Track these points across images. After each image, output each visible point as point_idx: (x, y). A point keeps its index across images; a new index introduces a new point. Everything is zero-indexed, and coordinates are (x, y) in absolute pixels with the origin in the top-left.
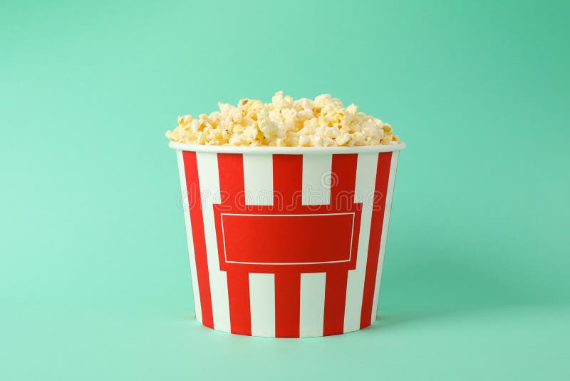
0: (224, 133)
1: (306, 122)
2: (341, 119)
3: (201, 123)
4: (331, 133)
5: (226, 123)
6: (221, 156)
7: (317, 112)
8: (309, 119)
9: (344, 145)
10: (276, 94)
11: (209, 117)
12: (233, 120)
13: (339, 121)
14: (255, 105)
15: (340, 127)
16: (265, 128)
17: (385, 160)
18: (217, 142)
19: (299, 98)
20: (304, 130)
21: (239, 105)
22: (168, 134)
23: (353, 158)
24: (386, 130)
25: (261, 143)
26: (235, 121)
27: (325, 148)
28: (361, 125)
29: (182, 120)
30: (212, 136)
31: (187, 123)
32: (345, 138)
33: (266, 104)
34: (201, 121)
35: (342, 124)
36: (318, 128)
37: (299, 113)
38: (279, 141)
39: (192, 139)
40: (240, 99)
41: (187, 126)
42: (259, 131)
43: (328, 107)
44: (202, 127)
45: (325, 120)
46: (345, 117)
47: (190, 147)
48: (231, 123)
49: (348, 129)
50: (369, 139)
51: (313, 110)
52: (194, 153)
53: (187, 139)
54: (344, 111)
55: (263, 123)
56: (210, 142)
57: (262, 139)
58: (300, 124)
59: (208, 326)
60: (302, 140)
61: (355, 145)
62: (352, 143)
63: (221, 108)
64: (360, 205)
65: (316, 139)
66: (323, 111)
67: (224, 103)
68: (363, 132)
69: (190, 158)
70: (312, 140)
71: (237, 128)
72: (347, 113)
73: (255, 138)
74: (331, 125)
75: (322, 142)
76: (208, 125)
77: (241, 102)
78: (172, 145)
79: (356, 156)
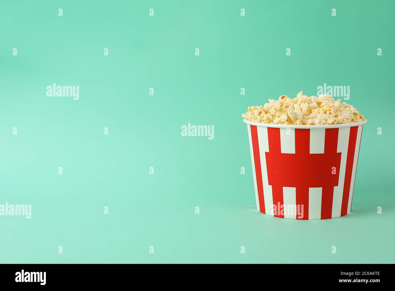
0: (271, 117)
1: (313, 110)
2: (331, 109)
3: (259, 111)
4: (325, 118)
5: (272, 111)
6: (269, 129)
7: (319, 104)
8: (315, 109)
9: (332, 124)
10: (299, 93)
11: (264, 107)
12: (275, 109)
13: (330, 110)
14: (287, 100)
15: (330, 114)
16: (291, 115)
17: (354, 131)
18: (267, 121)
19: (311, 96)
20: (311, 115)
21: (279, 99)
22: (243, 115)
23: (337, 130)
24: (355, 114)
25: (289, 122)
26: (277, 110)
27: (322, 126)
28: (341, 112)
29: (250, 109)
30: (265, 118)
31: (252, 110)
32: (332, 120)
33: (293, 99)
34: (260, 110)
35: (332, 111)
36: (318, 115)
37: (310, 105)
38: (298, 122)
39: (255, 119)
40: (280, 96)
41: (253, 112)
42: (288, 117)
43: (325, 103)
44: (260, 113)
45: (323, 110)
46: (333, 108)
47: (254, 124)
48: (275, 110)
49: (335, 114)
50: (345, 120)
51: (318, 103)
52: (256, 127)
53: (252, 119)
54: (332, 105)
55: (290, 113)
56: (264, 122)
57: (289, 121)
58: (310, 111)
59: (263, 213)
60: (310, 121)
61: (337, 123)
62: (336, 122)
63: (270, 101)
64: (340, 154)
65: (317, 121)
66: (322, 105)
67: (272, 99)
68: (342, 116)
69: (254, 129)
70: (315, 121)
71: (277, 114)
72: (334, 106)
73: (286, 120)
74: (325, 113)
75: (320, 123)
76: (263, 112)
77: (280, 97)
78: (245, 121)
79: (338, 129)
